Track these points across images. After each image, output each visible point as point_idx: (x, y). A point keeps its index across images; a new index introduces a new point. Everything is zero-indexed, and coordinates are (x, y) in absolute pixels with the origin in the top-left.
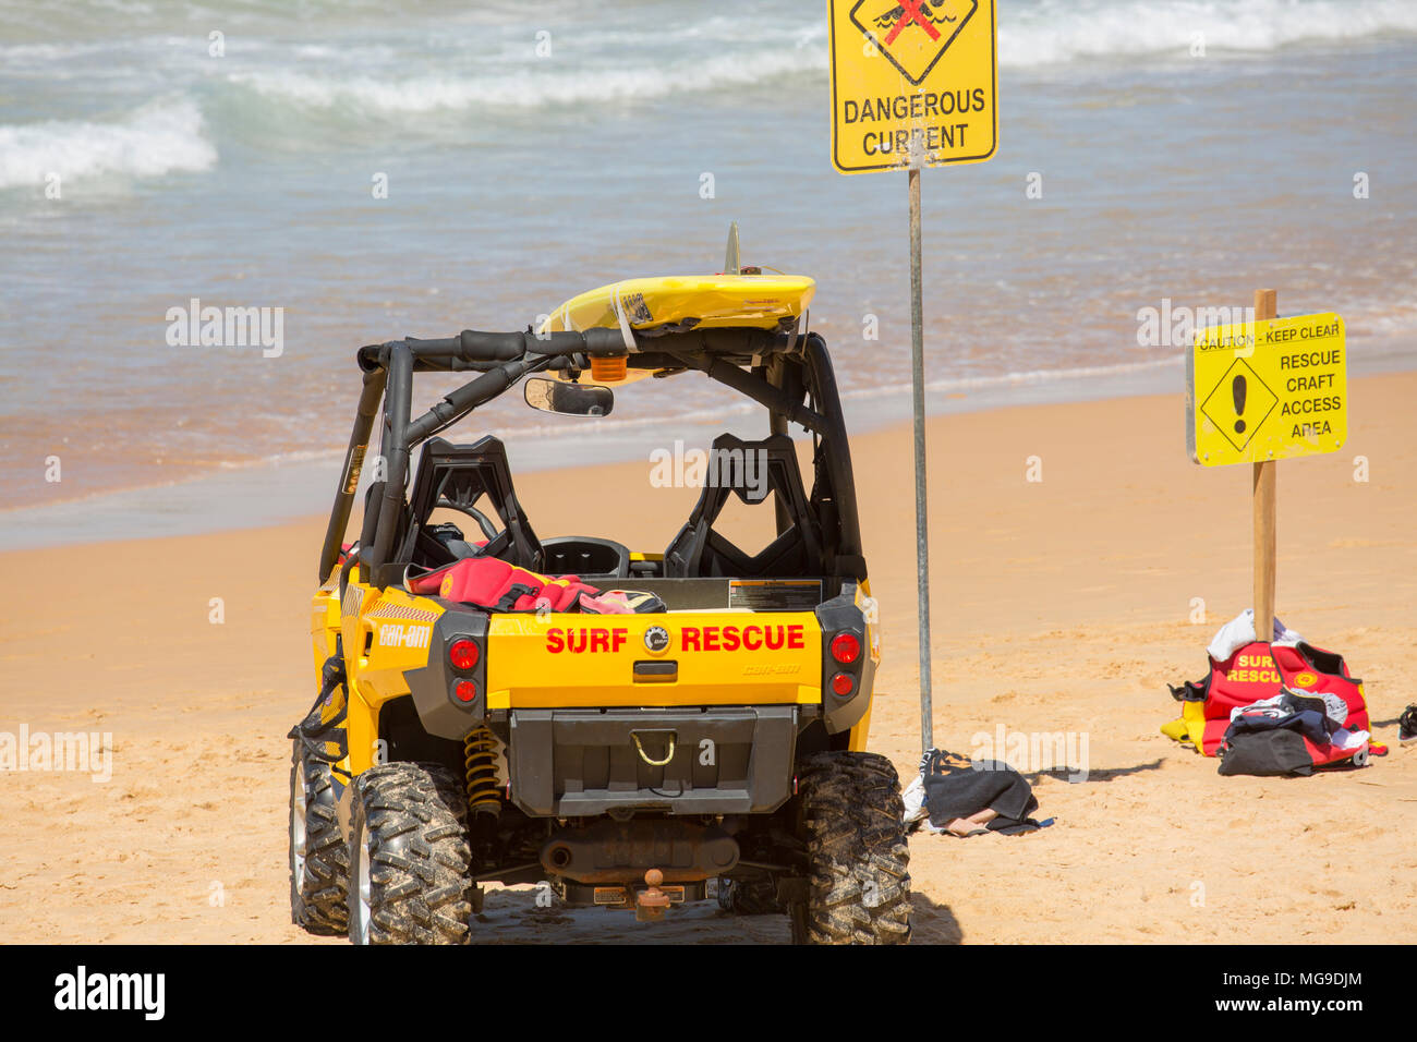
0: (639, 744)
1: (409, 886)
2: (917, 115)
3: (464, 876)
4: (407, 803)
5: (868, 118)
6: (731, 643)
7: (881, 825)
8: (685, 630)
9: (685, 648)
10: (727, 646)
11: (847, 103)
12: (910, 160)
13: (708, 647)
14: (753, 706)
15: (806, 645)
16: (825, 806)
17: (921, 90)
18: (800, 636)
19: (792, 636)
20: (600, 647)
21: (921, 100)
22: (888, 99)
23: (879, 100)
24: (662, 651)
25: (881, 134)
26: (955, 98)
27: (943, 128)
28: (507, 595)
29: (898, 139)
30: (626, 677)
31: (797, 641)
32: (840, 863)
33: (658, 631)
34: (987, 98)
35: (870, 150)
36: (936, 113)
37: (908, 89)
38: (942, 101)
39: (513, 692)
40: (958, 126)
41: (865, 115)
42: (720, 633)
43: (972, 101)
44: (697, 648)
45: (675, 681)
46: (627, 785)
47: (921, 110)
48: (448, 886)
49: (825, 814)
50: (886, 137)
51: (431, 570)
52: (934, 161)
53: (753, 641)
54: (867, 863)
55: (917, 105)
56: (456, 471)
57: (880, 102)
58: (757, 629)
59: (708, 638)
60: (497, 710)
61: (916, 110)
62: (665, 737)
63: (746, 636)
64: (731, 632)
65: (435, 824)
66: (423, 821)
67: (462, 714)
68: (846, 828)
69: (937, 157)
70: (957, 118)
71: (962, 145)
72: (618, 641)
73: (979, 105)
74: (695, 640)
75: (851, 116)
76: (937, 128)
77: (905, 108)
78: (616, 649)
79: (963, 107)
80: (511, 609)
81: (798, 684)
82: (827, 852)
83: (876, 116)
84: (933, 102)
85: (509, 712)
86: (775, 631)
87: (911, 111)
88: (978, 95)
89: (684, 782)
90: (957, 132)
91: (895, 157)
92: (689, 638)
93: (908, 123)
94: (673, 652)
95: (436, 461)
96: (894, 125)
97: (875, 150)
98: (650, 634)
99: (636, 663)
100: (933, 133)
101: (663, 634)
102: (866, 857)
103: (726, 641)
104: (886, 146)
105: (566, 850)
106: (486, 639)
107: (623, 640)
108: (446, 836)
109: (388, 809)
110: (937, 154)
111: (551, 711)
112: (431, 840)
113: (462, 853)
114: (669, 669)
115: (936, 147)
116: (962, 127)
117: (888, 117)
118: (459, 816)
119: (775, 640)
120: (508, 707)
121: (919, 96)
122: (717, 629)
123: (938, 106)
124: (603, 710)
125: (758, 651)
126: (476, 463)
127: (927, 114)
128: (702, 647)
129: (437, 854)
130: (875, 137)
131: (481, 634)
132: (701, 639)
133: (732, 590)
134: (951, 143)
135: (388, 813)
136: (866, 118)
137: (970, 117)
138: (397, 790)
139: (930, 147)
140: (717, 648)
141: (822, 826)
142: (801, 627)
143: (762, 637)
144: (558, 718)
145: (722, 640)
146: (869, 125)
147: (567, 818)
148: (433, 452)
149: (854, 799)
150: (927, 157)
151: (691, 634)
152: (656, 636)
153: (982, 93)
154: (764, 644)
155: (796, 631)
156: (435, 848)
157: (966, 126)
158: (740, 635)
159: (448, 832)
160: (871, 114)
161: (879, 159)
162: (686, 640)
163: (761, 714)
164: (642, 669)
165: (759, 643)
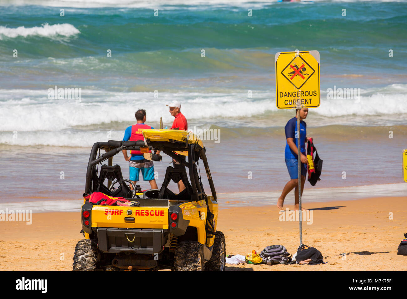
0: (127, 237)
1: (80, 267)
2: (299, 96)
3: (94, 266)
4: (83, 248)
5: (286, 97)
6: (147, 214)
7: (191, 258)
8: (136, 211)
9: (136, 215)
10: (146, 215)
11: (280, 93)
12: (297, 106)
13: (142, 215)
14: (153, 229)
15: (165, 215)
16: (178, 253)
17: (300, 90)
18: (163, 213)
19: (161, 213)
20: (117, 214)
21: (300, 93)
22: (291, 92)
23: (289, 92)
24: (131, 215)
25: (289, 100)
26: (309, 93)
27: (306, 99)
28: (99, 201)
29: (294, 102)
30: (123, 221)
31: (162, 214)
32: (179, 267)
33: (130, 211)
34: (317, 93)
35: (286, 104)
36: (304, 96)
37: (296, 90)
38: (305, 93)
39: (98, 223)
40: (309, 99)
41: (285, 96)
42: (145, 212)
43: (313, 93)
44: (139, 215)
45: (134, 222)
46: (126, 246)
47: (300, 95)
48: (89, 268)
49: (178, 255)
50: (290, 101)
51: (88, 194)
52: (303, 107)
53: (152, 214)
54: (186, 267)
55: (299, 94)
56: (109, 172)
57: (289, 93)
58: (153, 211)
59: (141, 213)
60: (94, 227)
61: (298, 95)
62: (133, 235)
63: (150, 213)
64: (147, 212)
65: (88, 253)
66: (86, 253)
67: (87, 228)
68: (182, 259)
69: (304, 106)
70: (309, 97)
71: (311, 103)
72: (121, 213)
73: (315, 94)
74: (138, 213)
75: (281, 96)
76: (304, 99)
77: (296, 95)
78: (120, 214)
79: (311, 95)
80: (99, 204)
81: (163, 224)
82: (177, 264)
83: (288, 96)
84: (303, 93)
85: (97, 228)
86: (157, 212)
87: (297, 95)
88: (315, 92)
89: (139, 246)
90: (309, 100)
91: (293, 106)
92: (137, 213)
93: (296, 98)
94: (134, 216)
95: (104, 170)
96: (293, 98)
97: (288, 104)
98: (128, 211)
99: (125, 218)
100: (303, 100)
101: (131, 211)
102: (186, 265)
103: (146, 214)
104: (290, 103)
105: (117, 261)
106: (91, 211)
107: (122, 212)
108: (90, 256)
109: (79, 249)
110: (304, 105)
111: (106, 228)
112: (87, 257)
113: (94, 260)
114: (133, 220)
115: (304, 104)
116: (311, 99)
117: (291, 96)
118: (94, 252)
119: (157, 214)
120: (96, 227)
121: (299, 92)
122: (144, 211)
123: (304, 94)
124: (118, 228)
125: (153, 216)
126: (113, 171)
127: (301, 96)
128: (140, 215)
129: (87, 260)
130: (288, 101)
131: (90, 210)
132: (140, 213)
133: (169, 202)
134: (308, 103)
135: (79, 250)
136: (285, 97)
137: (313, 97)
138: (82, 245)
139: (302, 104)
140: (144, 215)
141: (177, 258)
142: (164, 211)
143: (154, 213)
144: (108, 230)
145: (145, 213)
146: (286, 98)
147: (118, 253)
148: (103, 168)
149: (186, 252)
150: (301, 106)
151: (138, 212)
152: (129, 212)
153: (316, 92)
154: (155, 215)
155: (162, 212)
156: (87, 259)
157: (312, 99)
158: (149, 212)
159: (91, 255)
160: (287, 95)
161: (288, 106)
162: (136, 213)
163: (155, 231)
164: (127, 219)
165: (153, 214)
